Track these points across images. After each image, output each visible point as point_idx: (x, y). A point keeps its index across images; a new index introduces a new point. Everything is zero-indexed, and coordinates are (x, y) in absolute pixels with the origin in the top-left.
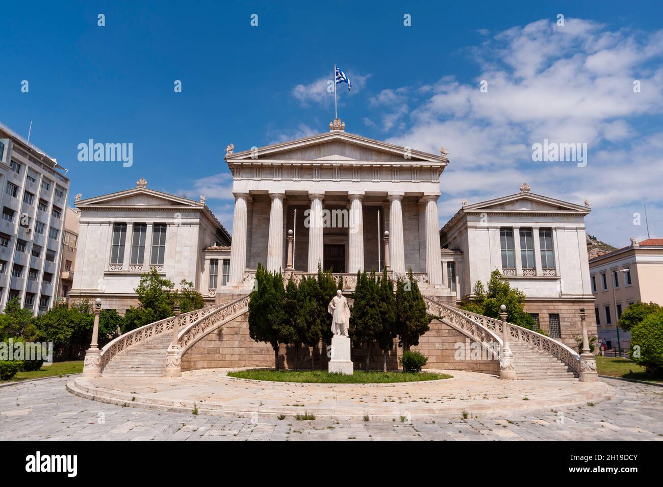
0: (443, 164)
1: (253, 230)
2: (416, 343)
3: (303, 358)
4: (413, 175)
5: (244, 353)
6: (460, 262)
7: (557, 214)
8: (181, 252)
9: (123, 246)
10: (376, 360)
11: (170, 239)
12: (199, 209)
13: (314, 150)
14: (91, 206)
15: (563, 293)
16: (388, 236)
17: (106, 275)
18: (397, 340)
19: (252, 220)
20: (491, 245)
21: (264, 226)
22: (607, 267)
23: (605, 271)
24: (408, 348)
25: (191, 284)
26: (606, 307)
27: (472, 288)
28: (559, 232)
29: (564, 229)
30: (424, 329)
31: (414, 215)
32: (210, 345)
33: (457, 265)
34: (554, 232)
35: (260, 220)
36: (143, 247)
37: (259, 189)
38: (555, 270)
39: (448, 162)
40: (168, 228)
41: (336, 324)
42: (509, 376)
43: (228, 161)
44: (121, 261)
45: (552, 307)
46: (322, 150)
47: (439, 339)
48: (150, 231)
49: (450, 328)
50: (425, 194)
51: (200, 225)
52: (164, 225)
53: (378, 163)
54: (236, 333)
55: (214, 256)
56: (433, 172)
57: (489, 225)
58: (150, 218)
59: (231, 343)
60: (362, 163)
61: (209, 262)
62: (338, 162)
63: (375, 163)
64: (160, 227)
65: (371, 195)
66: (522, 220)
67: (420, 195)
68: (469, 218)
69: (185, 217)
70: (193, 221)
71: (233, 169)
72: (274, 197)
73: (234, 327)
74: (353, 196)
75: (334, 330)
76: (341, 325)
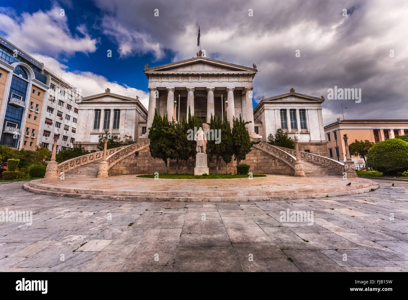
0: (254, 72)
1: (160, 109)
2: (244, 159)
3: (182, 168)
4: (239, 79)
5: (151, 166)
6: (260, 127)
7: (308, 102)
8: (128, 123)
9: (99, 121)
10: (222, 169)
11: (122, 117)
12: (136, 102)
13: (189, 67)
14: (83, 102)
15: (311, 140)
16: (227, 103)
17: (91, 134)
18: (233, 157)
19: (159, 104)
20: (276, 117)
21: (165, 106)
22: (331, 131)
23: (330, 133)
24: (240, 161)
25: (130, 137)
26: (330, 150)
27: (267, 138)
28: (309, 111)
29: (311, 109)
30: (248, 151)
31: (239, 101)
32: (131, 162)
33: (259, 128)
34: (306, 111)
35: (163, 104)
36: (109, 121)
37: (162, 86)
38: (307, 129)
39: (257, 71)
40: (121, 112)
41: (199, 146)
42: (301, 175)
43: (146, 72)
44: (99, 128)
45: (306, 147)
46: (193, 67)
47: (256, 158)
48: (112, 113)
49: (262, 152)
50: (245, 88)
51: (136, 110)
52: (119, 110)
53: (221, 72)
54: (146, 156)
55: (144, 125)
56: (250, 77)
57: (275, 108)
58: (112, 107)
59: (144, 161)
60: (213, 72)
61: (142, 128)
62: (201, 72)
63: (220, 72)
64: (117, 111)
65: (218, 89)
66: (290, 106)
67: (243, 89)
68: (265, 105)
69: (129, 106)
70: (133, 108)
71: (149, 77)
72: (169, 90)
73: (145, 153)
74: (209, 90)
75: (197, 149)
76: (202, 147)
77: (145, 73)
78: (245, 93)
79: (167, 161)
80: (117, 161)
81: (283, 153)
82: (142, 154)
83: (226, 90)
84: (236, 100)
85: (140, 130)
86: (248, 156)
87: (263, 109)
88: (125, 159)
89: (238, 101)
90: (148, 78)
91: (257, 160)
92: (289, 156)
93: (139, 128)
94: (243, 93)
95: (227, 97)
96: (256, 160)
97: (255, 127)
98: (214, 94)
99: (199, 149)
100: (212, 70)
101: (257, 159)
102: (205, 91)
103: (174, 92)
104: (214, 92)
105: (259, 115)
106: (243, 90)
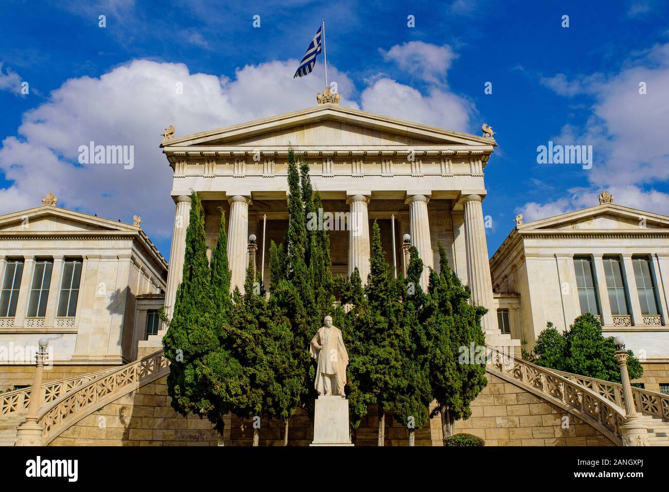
0: (487, 148)
4: (443, 167)
5: (172, 438)
6: (515, 309)
9: (16, 293)
11: (87, 279)
12: (133, 235)
13: (296, 133)
20: (562, 279)
31: (447, 230)
33: (512, 314)
34: (654, 261)
36: (46, 293)
37: (212, 190)
38: (661, 317)
40: (84, 263)
43: (166, 150)
44: (13, 314)
45: (663, 374)
46: (305, 133)
47: (501, 411)
48: (58, 268)
49: (521, 391)
50: (463, 193)
51: (133, 258)
52: (80, 259)
53: (390, 148)
54: (159, 406)
55: (154, 305)
56: (474, 161)
57: (557, 251)
58: (58, 250)
59: (151, 422)
60: (365, 148)
61: (145, 313)
62: (329, 148)
63: (385, 148)
64: (74, 262)
65: (381, 198)
66: (603, 245)
67: (454, 197)
68: (527, 242)
69: (110, 247)
70: (120, 252)
71: (175, 163)
72: (233, 202)
73: (156, 394)
74: (352, 198)
75: (320, 385)
76: (333, 377)
77: (164, 152)
78: (462, 209)
79: (224, 421)
80: (69, 421)
81: (585, 395)
82: (146, 400)
83: (404, 201)
84: (436, 229)
85: (141, 320)
86: (476, 406)
87: (519, 253)
88: (92, 416)
89: (442, 231)
90: (172, 165)
91: (507, 416)
92: (605, 403)
93: (137, 313)
94: (458, 207)
95: (408, 218)
96: (503, 418)
97: (499, 310)
98: (369, 211)
99: (324, 382)
100: (360, 143)
101: (505, 414)
102: (343, 201)
103: (250, 206)
104: (369, 206)
105: (510, 273)
106: (457, 200)
